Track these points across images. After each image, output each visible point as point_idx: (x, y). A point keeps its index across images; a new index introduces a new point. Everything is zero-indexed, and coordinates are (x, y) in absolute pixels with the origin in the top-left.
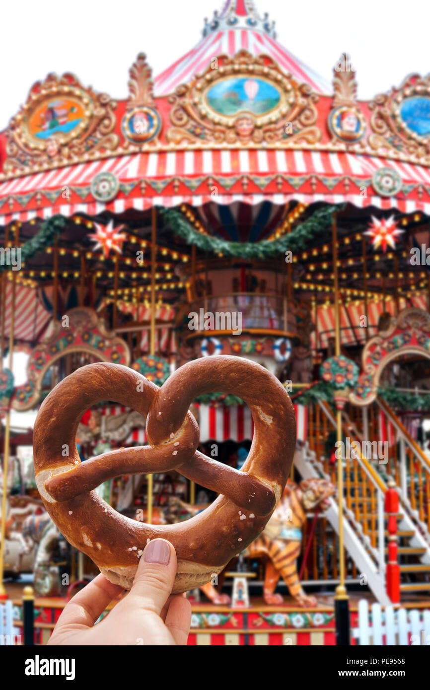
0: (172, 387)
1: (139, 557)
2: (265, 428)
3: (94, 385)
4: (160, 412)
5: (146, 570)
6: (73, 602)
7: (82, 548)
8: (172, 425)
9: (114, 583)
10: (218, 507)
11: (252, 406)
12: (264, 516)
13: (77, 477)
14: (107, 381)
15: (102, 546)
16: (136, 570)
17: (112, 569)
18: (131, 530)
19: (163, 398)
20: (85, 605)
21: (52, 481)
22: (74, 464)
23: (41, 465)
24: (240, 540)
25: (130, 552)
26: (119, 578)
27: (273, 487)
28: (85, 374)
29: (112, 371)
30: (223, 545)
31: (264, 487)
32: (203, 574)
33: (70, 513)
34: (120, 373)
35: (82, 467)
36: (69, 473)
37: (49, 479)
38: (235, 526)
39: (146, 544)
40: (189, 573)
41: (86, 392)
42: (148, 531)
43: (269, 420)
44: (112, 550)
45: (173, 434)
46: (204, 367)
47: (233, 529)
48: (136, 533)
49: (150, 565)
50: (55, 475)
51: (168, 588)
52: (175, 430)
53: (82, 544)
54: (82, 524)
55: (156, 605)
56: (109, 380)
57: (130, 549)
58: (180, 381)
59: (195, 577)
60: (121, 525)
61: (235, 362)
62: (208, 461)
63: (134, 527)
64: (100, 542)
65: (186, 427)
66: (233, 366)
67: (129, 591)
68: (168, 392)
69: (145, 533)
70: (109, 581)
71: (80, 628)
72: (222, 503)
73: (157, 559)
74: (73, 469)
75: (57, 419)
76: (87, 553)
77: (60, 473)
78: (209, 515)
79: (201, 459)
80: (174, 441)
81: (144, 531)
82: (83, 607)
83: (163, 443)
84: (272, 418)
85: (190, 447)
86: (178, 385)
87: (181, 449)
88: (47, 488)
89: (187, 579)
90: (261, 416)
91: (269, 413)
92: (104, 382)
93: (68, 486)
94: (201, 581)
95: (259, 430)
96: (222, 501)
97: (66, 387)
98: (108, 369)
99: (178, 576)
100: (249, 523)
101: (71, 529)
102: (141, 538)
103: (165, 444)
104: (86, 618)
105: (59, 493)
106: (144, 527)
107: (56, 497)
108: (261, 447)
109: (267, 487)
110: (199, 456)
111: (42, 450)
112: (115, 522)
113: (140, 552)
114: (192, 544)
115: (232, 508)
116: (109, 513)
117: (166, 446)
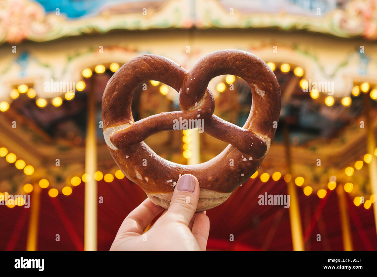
0: (196, 71)
1: (174, 187)
2: (260, 99)
3: (144, 70)
4: (188, 88)
5: (179, 196)
6: (130, 217)
7: (136, 181)
8: (196, 97)
9: (157, 205)
10: (228, 153)
11: (251, 84)
12: (259, 159)
13: (132, 132)
14: (152, 67)
15: (148, 179)
16: (172, 196)
17: (155, 195)
18: (168, 168)
19: (190, 79)
20: (137, 219)
21: (115, 135)
22: (130, 123)
23: (107, 124)
24: (243, 175)
25: (167, 184)
26: (160, 201)
27: (265, 139)
28: (137, 62)
29: (155, 60)
30: (231, 178)
31: (259, 139)
32: (217, 199)
33: (127, 157)
34: (161, 61)
35: (135, 126)
36: (126, 130)
37: (112, 134)
38: (239, 166)
39: (178, 178)
40: (208, 198)
41: (138, 75)
42: (180, 169)
43: (262, 94)
44: (156, 183)
45: (197, 103)
46: (218, 58)
47: (238, 168)
48: (172, 170)
49: (181, 192)
50: (117, 131)
51: (194, 208)
52: (198, 100)
53: (135, 178)
54: (135, 164)
55: (185, 219)
56: (154, 67)
57: (168, 181)
58: (202, 67)
59: (212, 201)
60: (162, 165)
61: (240, 54)
62: (221, 121)
63: (170, 166)
64: (147, 176)
65: (206, 98)
66: (238, 57)
67: (167, 210)
68: (193, 74)
69: (178, 170)
70: (154, 203)
71: (134, 235)
72: (230, 150)
73: (186, 188)
74: (129, 127)
75: (118, 93)
76: (139, 184)
77: (120, 130)
78: (222, 158)
79: (216, 120)
80: (197, 108)
81: (177, 169)
82: (136, 220)
83: (190, 109)
84: (264, 92)
85: (209, 112)
86: (201, 70)
87: (203, 114)
88: (111, 140)
89: (207, 201)
90: (257, 91)
91: (263, 89)
92: (150, 68)
93: (125, 139)
94: (216, 203)
95: (256, 100)
96: (231, 149)
97: (124, 71)
98: (153, 59)
99: (200, 199)
100: (248, 164)
101: (127, 168)
102: (175, 175)
103: (192, 110)
104: (138, 228)
105: (120, 143)
106: (177, 167)
107: (117, 146)
108: (257, 112)
109: (260, 139)
110: (215, 118)
111: (108, 113)
112: (158, 163)
113: (175, 183)
114: (210, 178)
115: (237, 153)
116: (153, 157)
117: (192, 111)
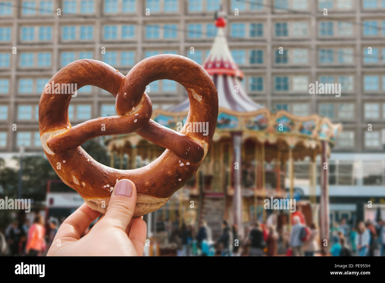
0: (133, 76)
1: (111, 192)
2: (197, 104)
3: (81, 75)
4: (126, 92)
5: (116, 201)
6: (66, 223)
7: (72, 186)
8: (133, 102)
9: (94, 210)
10: (165, 158)
11: (188, 89)
12: (196, 164)
13: (68, 137)
14: (89, 72)
15: (85, 184)
16: (109, 201)
17: (92, 200)
18: (105, 173)
19: (127, 84)
20: (74, 224)
21: (52, 140)
22: (67, 128)
23: (44, 129)
24: (180, 180)
25: (105, 189)
26: (97, 206)
27: (202, 144)
28: (74, 67)
29: (92, 65)
30: (168, 184)
31: (196, 144)
32: (155, 204)
33: (64, 162)
34: (98, 66)
35: (72, 131)
36: (63, 135)
37: (49, 138)
38: (177, 171)
39: (116, 183)
40: (145, 203)
41: (75, 79)
42: (117, 174)
43: (199, 99)
44: (93, 188)
45: (134, 108)
46: (155, 62)
47: (175, 172)
48: (109, 175)
49: (118, 197)
50: (54, 136)
51: (131, 213)
52: (135, 105)
53: (72, 183)
54: (72, 169)
55: (122, 224)
56: (91, 71)
57: (105, 186)
58: (139, 72)
59: (149, 206)
60: (98, 170)
61: (177, 59)
62: (158, 126)
63: (107, 171)
64: (84, 181)
65: (143, 103)
66: (175, 62)
67: (104, 215)
68: (131, 79)
69: (115, 176)
70: (91, 208)
71: (71, 240)
72: (168, 155)
73: (123, 193)
74: (66, 132)
75: (55, 98)
76: (76, 189)
77: (57, 135)
78: (159, 163)
79: (154, 125)
80: (135, 112)
81: (114, 174)
82: (73, 226)
83: (127, 114)
84: (201, 97)
85: (146, 117)
86: (138, 75)
87: (140, 118)
88: (48, 144)
89: (144, 206)
90: (195, 95)
91: (200, 93)
92: (87, 72)
93: (62, 144)
94: (153, 208)
95: (193, 105)
96: (168, 154)
97: (61, 76)
98: (90, 63)
99: (137, 204)
100: (186, 169)
101: (64, 173)
102: (112, 180)
103: (129, 115)
104: (75, 233)
105: (56, 148)
106: (114, 172)
107: (54, 151)
108: (194, 116)
110: (152, 123)
111: (45, 119)
112: (95, 168)
113: (112, 188)
114: (147, 183)
115: (175, 158)
116: (90, 162)
117: (130, 116)
